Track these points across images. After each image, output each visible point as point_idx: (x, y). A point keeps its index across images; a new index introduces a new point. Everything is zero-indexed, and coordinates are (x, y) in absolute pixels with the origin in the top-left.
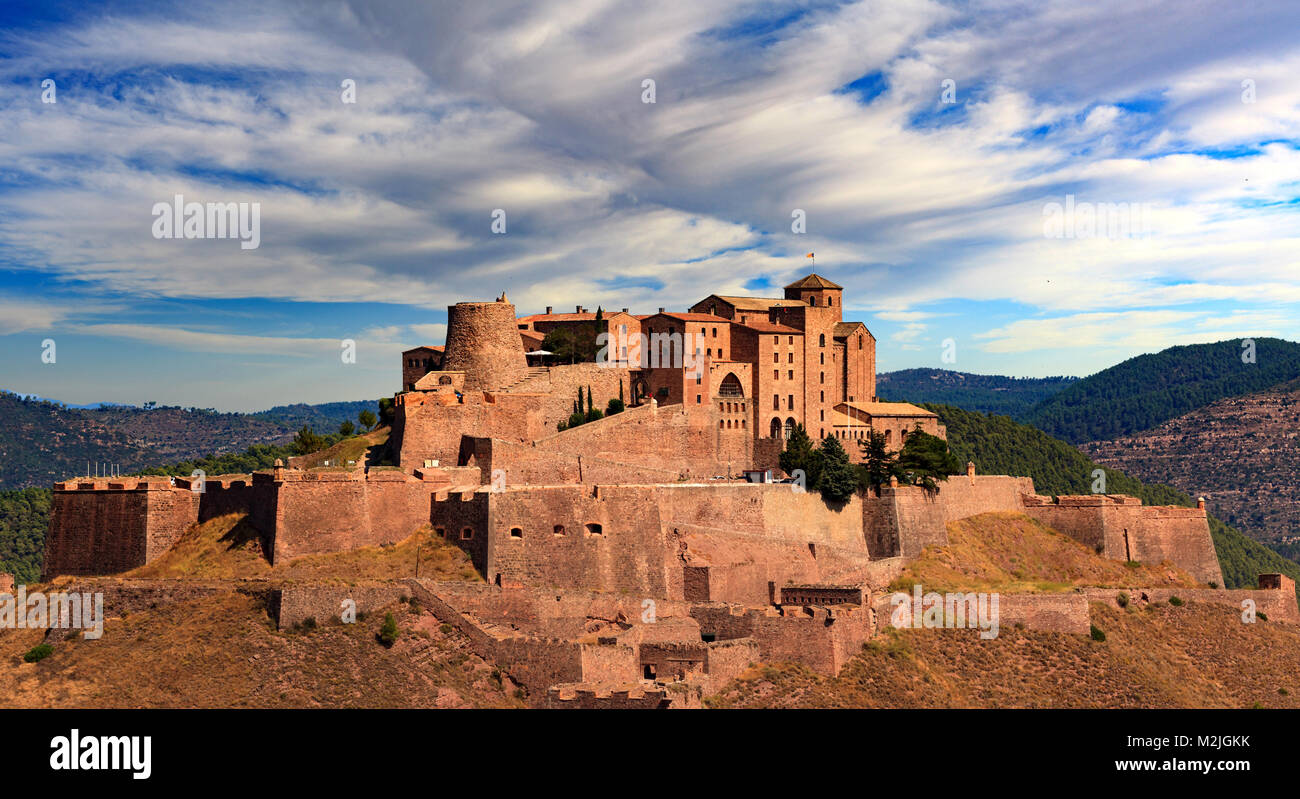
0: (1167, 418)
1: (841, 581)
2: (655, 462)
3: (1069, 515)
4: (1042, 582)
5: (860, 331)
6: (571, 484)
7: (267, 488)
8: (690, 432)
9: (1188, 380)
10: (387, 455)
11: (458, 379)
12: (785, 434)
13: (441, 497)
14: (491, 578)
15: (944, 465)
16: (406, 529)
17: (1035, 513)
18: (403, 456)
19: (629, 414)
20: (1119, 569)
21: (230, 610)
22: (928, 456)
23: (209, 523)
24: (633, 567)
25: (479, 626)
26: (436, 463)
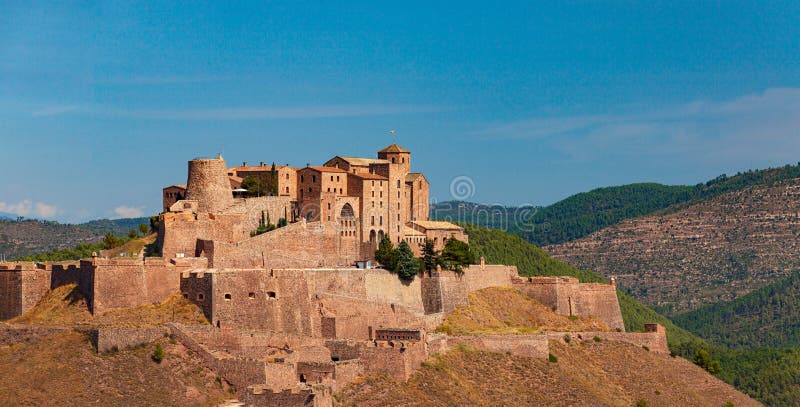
0: (593, 231)
1: (408, 327)
2: (305, 255)
3: (537, 289)
4: (522, 328)
5: (420, 178)
6: (258, 268)
7: (88, 269)
8: (324, 238)
9: (606, 208)
10: (155, 250)
11: (194, 205)
12: (377, 240)
13: (186, 275)
14: (214, 323)
15: (467, 259)
16: (167, 294)
17: (518, 287)
18: (164, 251)
19: (289, 227)
20: (565, 320)
21: (71, 341)
22: (458, 253)
23: (56, 290)
24: (293, 317)
25: (208, 351)
26: (183, 255)
